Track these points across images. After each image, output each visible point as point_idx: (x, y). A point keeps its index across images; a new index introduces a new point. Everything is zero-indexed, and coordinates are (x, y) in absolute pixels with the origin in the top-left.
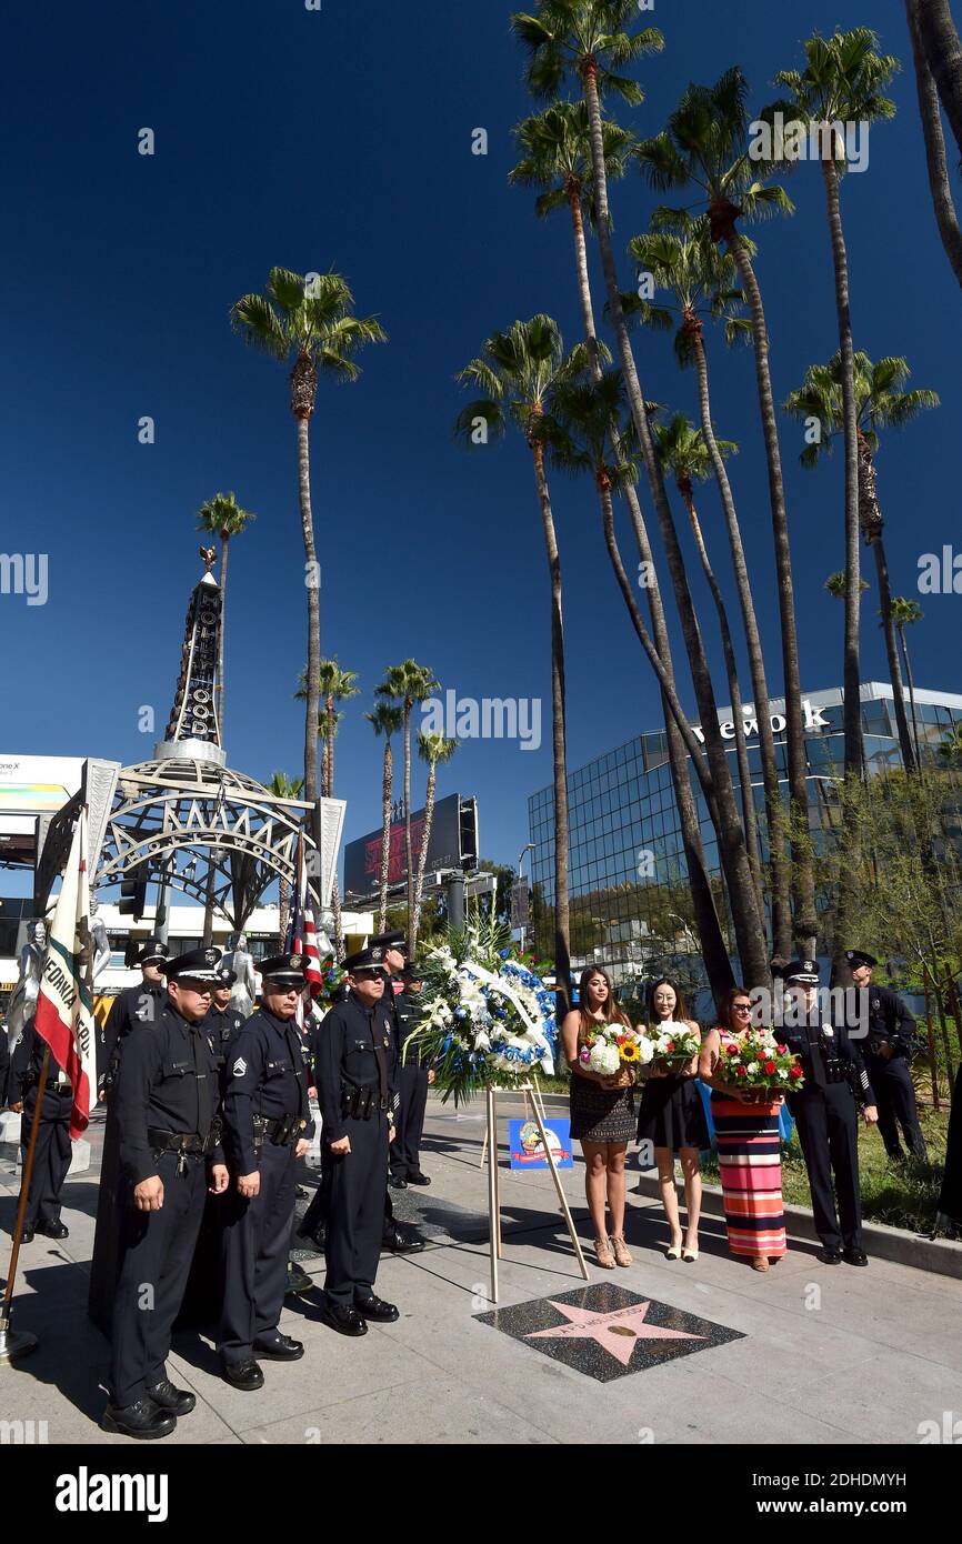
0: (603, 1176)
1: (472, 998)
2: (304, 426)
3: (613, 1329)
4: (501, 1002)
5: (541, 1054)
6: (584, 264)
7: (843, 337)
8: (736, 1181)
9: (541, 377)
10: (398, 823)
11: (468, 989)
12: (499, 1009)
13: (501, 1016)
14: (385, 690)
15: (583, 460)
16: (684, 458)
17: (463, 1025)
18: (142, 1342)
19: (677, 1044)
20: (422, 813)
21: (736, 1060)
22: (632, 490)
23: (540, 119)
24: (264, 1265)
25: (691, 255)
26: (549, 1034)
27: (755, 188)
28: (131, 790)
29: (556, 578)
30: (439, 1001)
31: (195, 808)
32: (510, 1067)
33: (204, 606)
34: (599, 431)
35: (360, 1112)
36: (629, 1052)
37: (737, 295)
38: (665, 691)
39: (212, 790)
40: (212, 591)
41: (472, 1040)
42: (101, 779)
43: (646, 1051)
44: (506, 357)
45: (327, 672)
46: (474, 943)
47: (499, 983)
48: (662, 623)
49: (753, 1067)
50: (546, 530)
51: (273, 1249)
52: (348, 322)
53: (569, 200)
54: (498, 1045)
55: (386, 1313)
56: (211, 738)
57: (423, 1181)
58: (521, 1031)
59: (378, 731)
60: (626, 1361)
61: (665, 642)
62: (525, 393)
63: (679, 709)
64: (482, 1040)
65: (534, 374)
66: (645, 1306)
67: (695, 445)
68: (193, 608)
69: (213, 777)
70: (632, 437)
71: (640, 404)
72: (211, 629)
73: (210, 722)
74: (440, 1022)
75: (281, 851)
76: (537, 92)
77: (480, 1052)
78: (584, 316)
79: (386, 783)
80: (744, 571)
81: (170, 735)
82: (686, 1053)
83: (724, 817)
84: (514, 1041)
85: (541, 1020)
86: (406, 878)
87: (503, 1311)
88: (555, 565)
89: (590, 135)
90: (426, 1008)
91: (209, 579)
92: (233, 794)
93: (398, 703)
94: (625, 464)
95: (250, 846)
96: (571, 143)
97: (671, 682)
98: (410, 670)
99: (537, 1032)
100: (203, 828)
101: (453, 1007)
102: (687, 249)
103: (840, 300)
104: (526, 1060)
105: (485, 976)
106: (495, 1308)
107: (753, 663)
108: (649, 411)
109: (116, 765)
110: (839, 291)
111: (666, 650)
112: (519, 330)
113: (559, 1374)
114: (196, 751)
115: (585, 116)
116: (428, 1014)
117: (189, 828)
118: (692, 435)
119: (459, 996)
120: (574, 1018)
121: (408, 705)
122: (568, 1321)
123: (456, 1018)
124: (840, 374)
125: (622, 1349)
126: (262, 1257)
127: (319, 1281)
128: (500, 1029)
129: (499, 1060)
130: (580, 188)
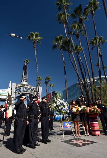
0: (76, 125)
1: (59, 103)
2: (35, 49)
3: (79, 142)
4: (62, 103)
5: (67, 110)
6: (65, 29)
7: (96, 34)
8: (93, 125)
9: (61, 42)
10: (48, 95)
11: (58, 102)
12: (62, 104)
13: (62, 105)
14: (46, 79)
15: (67, 50)
16: (78, 50)
17: (57, 106)
18: (19, 142)
19: (84, 108)
20: (51, 93)
21: (93, 109)
22: (72, 53)
23: (59, 14)
24: (34, 134)
25: (77, 27)
26: (68, 108)
27: (84, 18)
28: (18, 87)
29: (64, 64)
30: (54, 103)
31: (25, 89)
32: (63, 111)
33: (25, 67)
34: (68, 46)
35: (45, 116)
36: (77, 109)
37: (83, 30)
38: (78, 75)
39: (27, 87)
40: (26, 65)
41: (59, 108)
42: (14, 86)
43: (80, 109)
44: (57, 40)
45: (39, 78)
46: (58, 96)
47: (62, 101)
48: (77, 68)
49: (95, 110)
50: (63, 58)
51: (35, 132)
52: (39, 37)
53: (63, 22)
54: (62, 109)
55: (50, 141)
56: (26, 81)
57: (53, 130)
58: (65, 107)
59: (45, 84)
60: (82, 145)
61: (77, 70)
62: (59, 44)
63: (80, 77)
64: (60, 108)
65: (60, 42)
66: (83, 140)
67: (79, 48)
68: (24, 67)
69: (27, 85)
70: (72, 46)
71: (73, 42)
72: (26, 70)
73: (26, 80)
74: (55, 106)
75: (35, 93)
76: (59, 10)
77: (60, 109)
78: (66, 34)
79: (47, 90)
80: (86, 61)
81: (22, 81)
82: (85, 109)
83: (86, 88)
84: (64, 108)
85: (67, 106)
86: (49, 101)
87: (65, 141)
88: (64, 63)
89: (65, 15)
90: (53, 104)
91: (25, 64)
92: (29, 87)
93: (47, 81)
94: (71, 50)
95: (31, 93)
96: (63, 16)
97: (78, 74)
98: (48, 77)
99: (67, 107)
100: (26, 91)
101: (56, 104)
102: (77, 26)
103: (95, 29)
104: (65, 111)
105: (60, 100)
106: (64, 141)
107: (88, 71)
108: (74, 43)
109: (16, 84)
110: (95, 28)
111: (78, 70)
112: (58, 37)
113: (73, 147)
114: (24, 83)
115: (64, 13)
116: (53, 105)
117: (24, 91)
118: (79, 47)
119: (57, 103)
120: (71, 106)
121: (48, 81)
122: (73, 142)
123: (57, 105)
124: (95, 39)
125: (81, 144)
126: (34, 133)
127: (41, 139)
128: (62, 106)
129: (62, 110)
130: (64, 21)
